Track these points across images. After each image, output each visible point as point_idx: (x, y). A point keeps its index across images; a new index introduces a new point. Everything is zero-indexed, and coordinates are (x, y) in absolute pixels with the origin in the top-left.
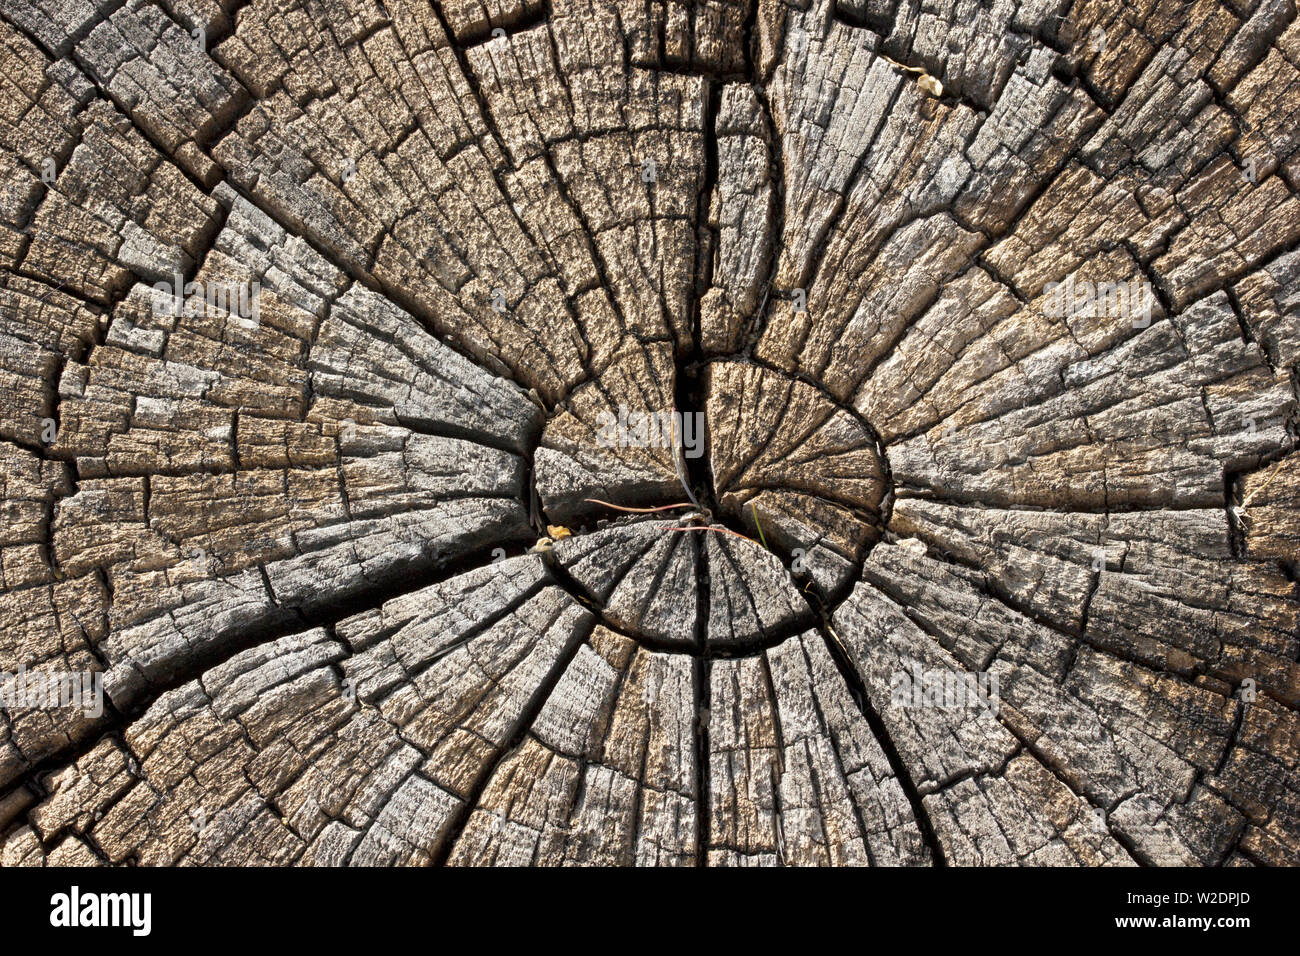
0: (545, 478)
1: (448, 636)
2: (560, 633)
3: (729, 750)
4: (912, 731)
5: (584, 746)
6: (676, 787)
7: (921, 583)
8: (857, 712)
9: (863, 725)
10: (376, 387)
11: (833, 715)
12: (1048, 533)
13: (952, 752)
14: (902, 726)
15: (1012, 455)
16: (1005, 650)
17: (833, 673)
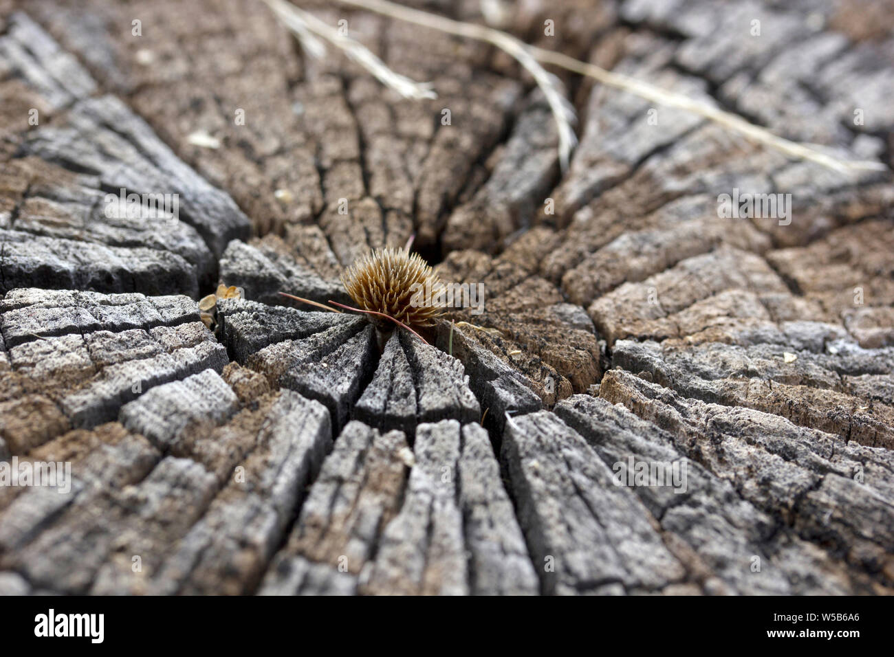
0: (233, 258)
1: (67, 322)
2: (191, 355)
3: (340, 481)
4: (562, 528)
5: (173, 436)
6: (265, 493)
7: (616, 428)
8: (502, 493)
9: (506, 507)
11: (472, 488)
12: (770, 432)
13: (603, 557)
14: (552, 521)
15: (751, 367)
16: (696, 497)
17: (486, 456)
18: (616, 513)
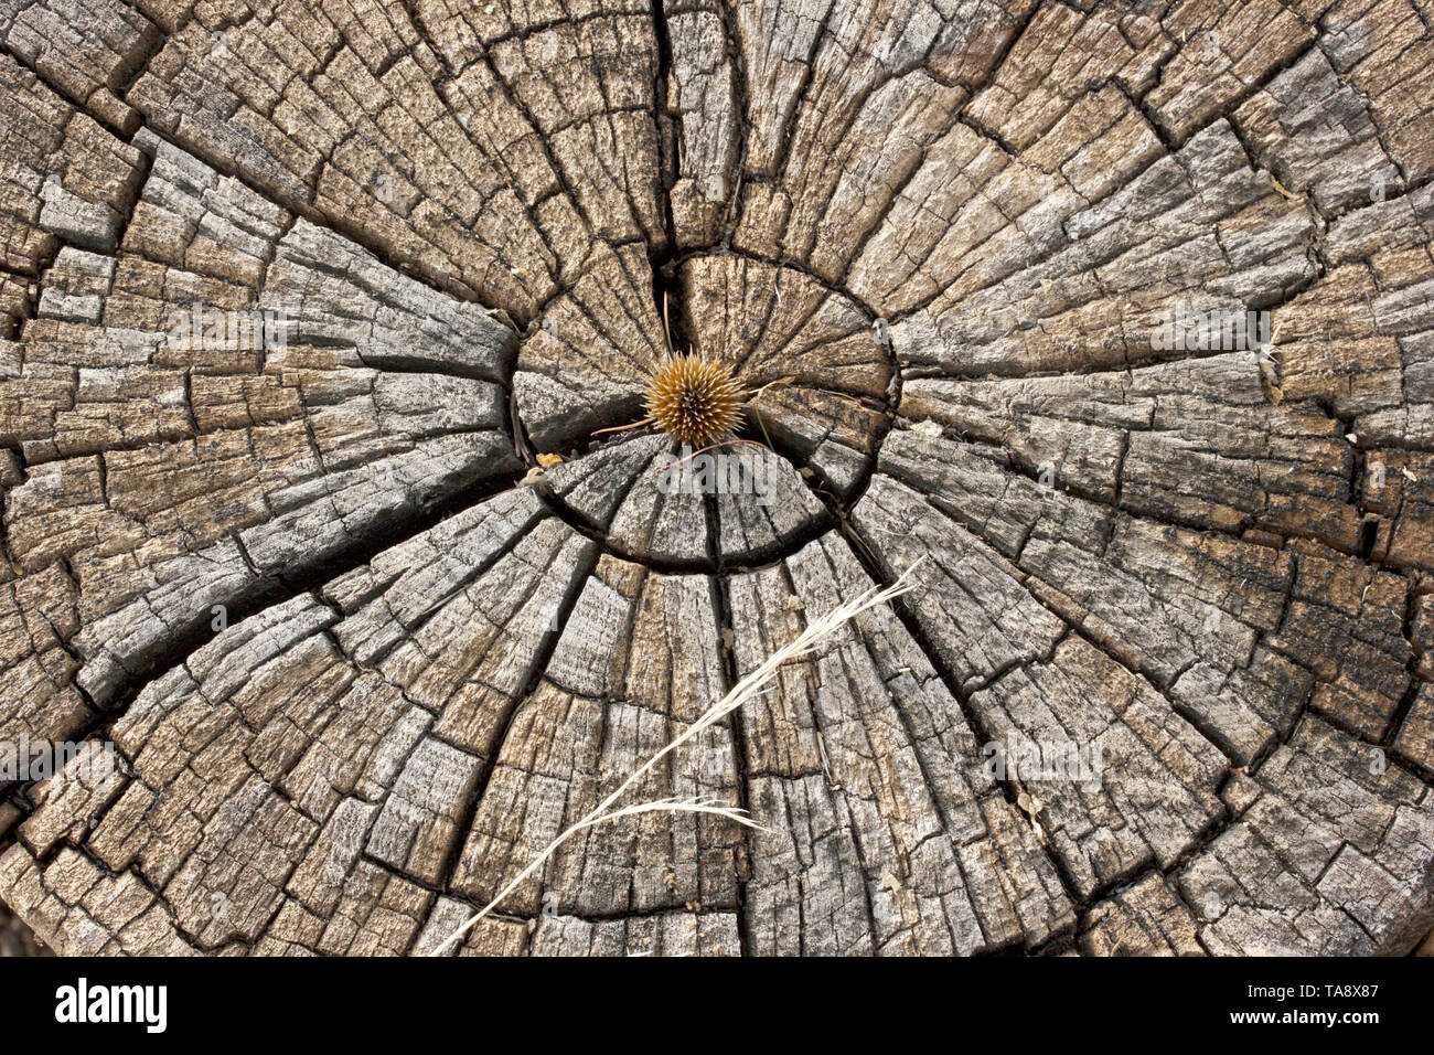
0: (527, 403)
1: (446, 585)
2: (564, 568)
4: (951, 626)
5: (605, 685)
7: (942, 468)
10: (337, 328)
12: (1069, 398)
13: (996, 643)
14: (940, 622)
15: (1022, 320)
16: (1039, 528)
17: (860, 575)
18: (984, 581)
